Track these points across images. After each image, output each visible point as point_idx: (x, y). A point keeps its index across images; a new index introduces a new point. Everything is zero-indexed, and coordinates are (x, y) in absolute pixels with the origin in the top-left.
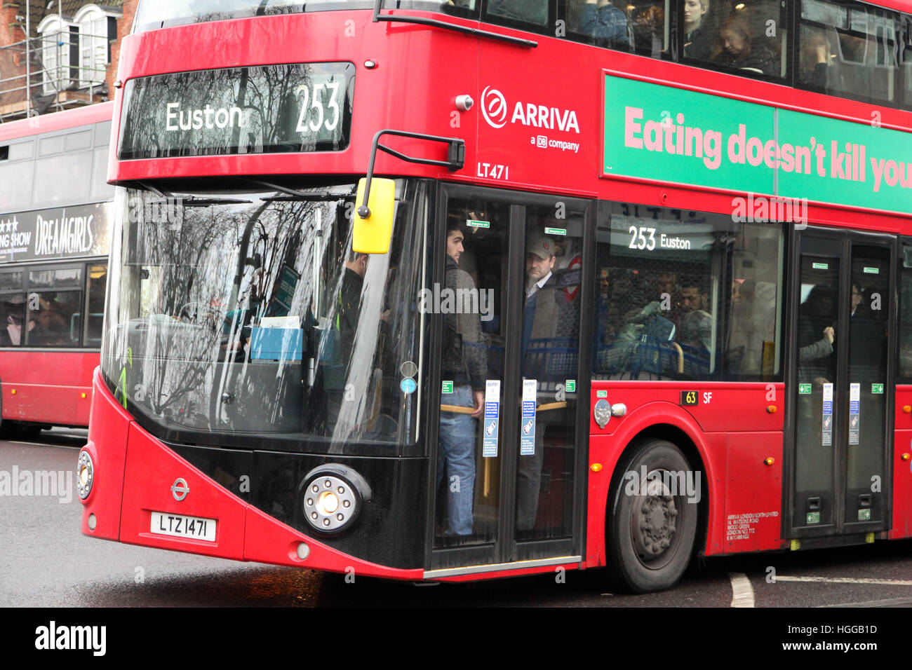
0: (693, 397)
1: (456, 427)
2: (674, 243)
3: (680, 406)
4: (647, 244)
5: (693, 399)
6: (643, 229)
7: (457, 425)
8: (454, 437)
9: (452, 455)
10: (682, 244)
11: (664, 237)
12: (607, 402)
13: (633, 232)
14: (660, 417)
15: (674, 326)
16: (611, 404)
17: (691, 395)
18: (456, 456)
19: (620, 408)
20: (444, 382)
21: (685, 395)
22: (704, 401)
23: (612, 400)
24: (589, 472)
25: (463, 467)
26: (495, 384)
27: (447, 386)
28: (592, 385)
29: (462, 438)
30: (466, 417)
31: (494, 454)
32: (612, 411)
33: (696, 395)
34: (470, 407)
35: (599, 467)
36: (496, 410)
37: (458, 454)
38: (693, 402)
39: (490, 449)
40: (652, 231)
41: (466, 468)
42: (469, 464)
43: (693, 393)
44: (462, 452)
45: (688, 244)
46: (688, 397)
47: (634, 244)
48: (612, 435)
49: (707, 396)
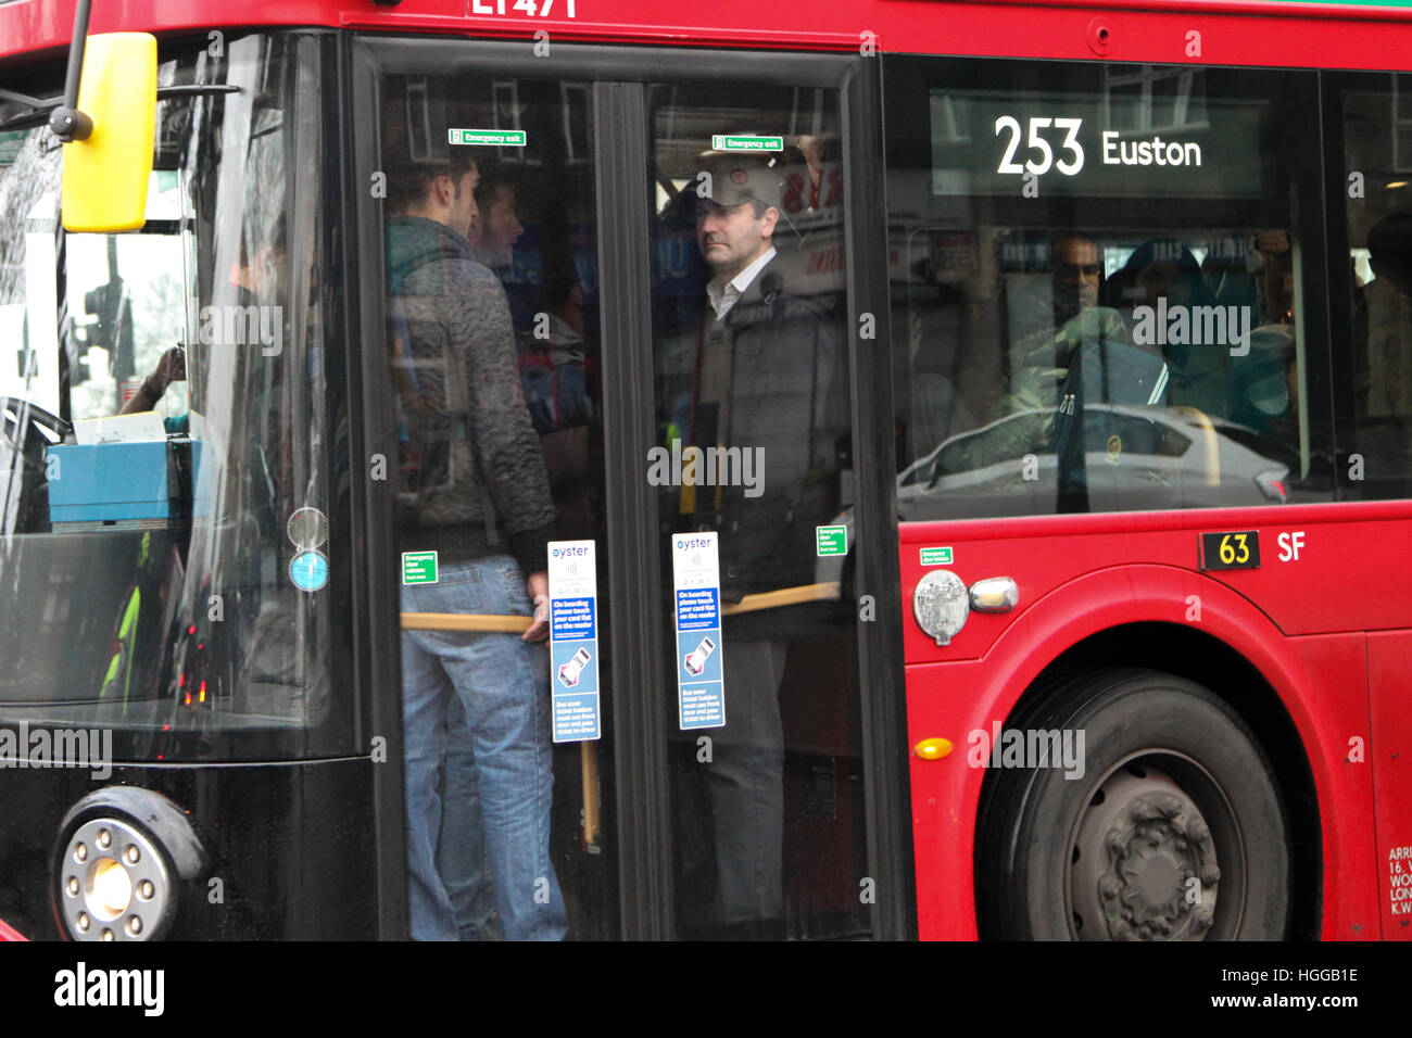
0: (1242, 546)
1: (476, 665)
2: (1149, 154)
3: (1203, 573)
4: (1055, 159)
5: (1240, 553)
6: (1037, 123)
7: (481, 661)
8: (474, 694)
9: (481, 741)
10: (1175, 154)
11: (1111, 140)
12: (954, 577)
13: (1007, 131)
14: (1135, 605)
15: (1165, 367)
16: (969, 582)
17: (1234, 543)
18: (488, 744)
19: (996, 590)
20: (406, 557)
21: (1213, 544)
22: (1281, 557)
23: (969, 572)
24: (912, 763)
25: (505, 773)
26: (579, 552)
27: (417, 566)
28: (901, 535)
29: (495, 697)
30: (505, 642)
31: (590, 734)
32: (972, 597)
33: (1252, 541)
34: (517, 612)
35: (939, 750)
36: (587, 619)
37: (494, 740)
38: (1241, 560)
39: (576, 719)
40: (1073, 125)
41: (513, 774)
42: (520, 764)
43: (1243, 538)
44: (501, 732)
45: (1192, 153)
46: (1224, 547)
47: (1015, 161)
48: (980, 660)
49: (1289, 542)
